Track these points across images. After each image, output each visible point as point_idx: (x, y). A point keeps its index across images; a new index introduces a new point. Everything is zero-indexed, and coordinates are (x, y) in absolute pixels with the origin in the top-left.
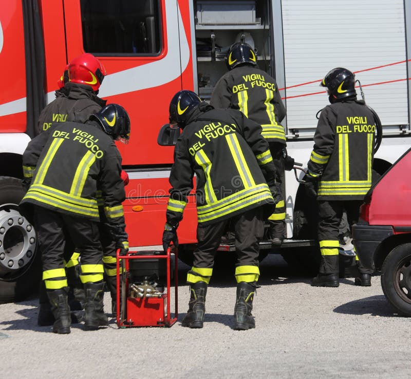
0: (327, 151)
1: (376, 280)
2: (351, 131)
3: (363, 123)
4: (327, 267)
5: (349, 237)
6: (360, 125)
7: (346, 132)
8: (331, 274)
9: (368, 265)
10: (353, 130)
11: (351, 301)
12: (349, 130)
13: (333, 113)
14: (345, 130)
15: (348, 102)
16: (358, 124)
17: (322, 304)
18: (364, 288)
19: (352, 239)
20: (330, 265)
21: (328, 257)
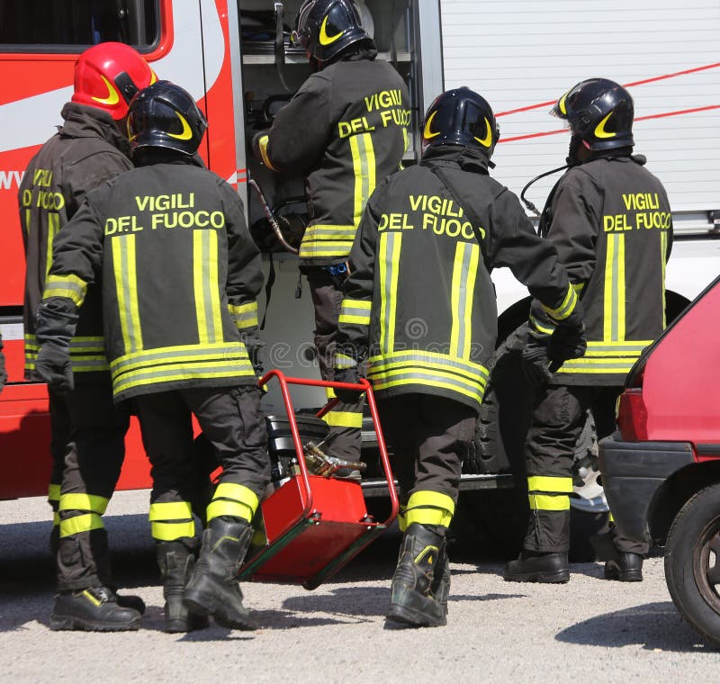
0: (582, 272)
1: (654, 568)
2: (630, 228)
3: (653, 207)
4: (542, 536)
5: (590, 469)
6: (647, 211)
7: (621, 229)
8: (551, 553)
9: (635, 535)
10: (634, 225)
11: (597, 614)
12: (628, 225)
13: (595, 185)
14: (619, 226)
15: (620, 159)
16: (643, 211)
17: (531, 622)
18: (626, 585)
19: (599, 473)
20: (550, 534)
21: (546, 514)
